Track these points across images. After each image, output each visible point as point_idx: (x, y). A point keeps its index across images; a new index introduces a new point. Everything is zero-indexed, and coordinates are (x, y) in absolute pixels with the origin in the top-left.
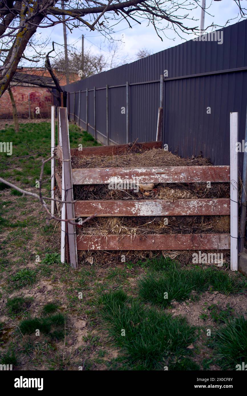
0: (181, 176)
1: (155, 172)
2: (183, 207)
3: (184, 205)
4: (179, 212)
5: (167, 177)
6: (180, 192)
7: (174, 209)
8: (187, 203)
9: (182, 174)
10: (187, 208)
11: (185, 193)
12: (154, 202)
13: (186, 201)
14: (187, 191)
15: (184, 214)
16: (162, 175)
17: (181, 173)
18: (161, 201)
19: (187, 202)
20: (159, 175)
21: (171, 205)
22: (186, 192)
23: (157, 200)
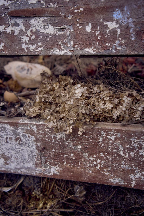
0: (112, 25)
1: (6, 8)
2: (112, 153)
3: (117, 148)
4: (96, 171)
5: (51, 30)
6: (105, 94)
7: (78, 157)
8: (130, 143)
9: (117, 15)
10: (130, 160)
11: (127, 100)
12: (9, 128)
13: (128, 133)
14: (135, 93)
15: (115, 181)
16: (33, 21)
17: (112, 9)
18: (34, 125)
19: (130, 136)
20: (20, 21)
21: (69, 143)
22: (130, 96)
23: (21, 120)
